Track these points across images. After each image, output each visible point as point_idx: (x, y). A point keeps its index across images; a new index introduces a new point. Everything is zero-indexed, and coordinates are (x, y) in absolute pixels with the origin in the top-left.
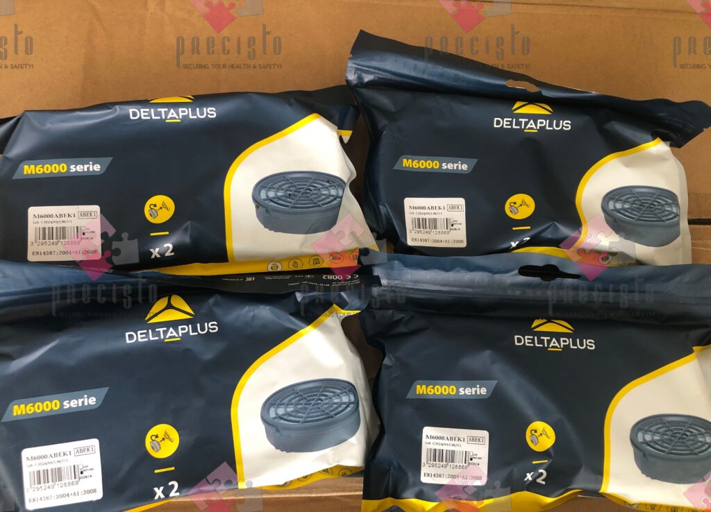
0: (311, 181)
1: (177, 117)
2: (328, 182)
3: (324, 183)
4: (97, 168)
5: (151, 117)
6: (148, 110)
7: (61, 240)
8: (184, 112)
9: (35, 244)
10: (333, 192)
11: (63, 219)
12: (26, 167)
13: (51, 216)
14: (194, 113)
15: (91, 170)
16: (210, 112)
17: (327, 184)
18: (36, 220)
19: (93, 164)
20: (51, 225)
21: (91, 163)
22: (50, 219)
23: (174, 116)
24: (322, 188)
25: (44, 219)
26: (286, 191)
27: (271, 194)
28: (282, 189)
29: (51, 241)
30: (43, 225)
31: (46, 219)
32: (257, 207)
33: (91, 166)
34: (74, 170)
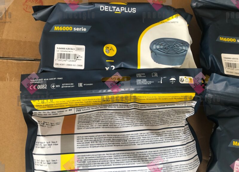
0: (175, 42)
1: (120, 11)
2: (182, 43)
3: (180, 44)
4: (85, 30)
5: (109, 10)
6: (108, 7)
7: (68, 59)
8: (123, 9)
9: (57, 60)
10: (184, 48)
11: (69, 50)
12: (55, 27)
13: (64, 49)
14: (127, 10)
15: (82, 30)
16: (134, 10)
17: (182, 45)
18: (58, 50)
19: (83, 28)
20: (64, 53)
21: (82, 27)
22: (64, 50)
23: (118, 10)
24: (179, 46)
25: (61, 50)
26: (164, 46)
27: (158, 47)
28: (162, 45)
29: (64, 59)
30: (61, 52)
31: (62, 50)
32: (152, 52)
33: (82, 29)
34: (75, 30)
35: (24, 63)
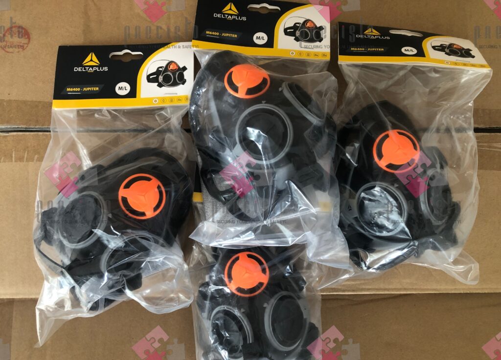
35: (13, 136)
